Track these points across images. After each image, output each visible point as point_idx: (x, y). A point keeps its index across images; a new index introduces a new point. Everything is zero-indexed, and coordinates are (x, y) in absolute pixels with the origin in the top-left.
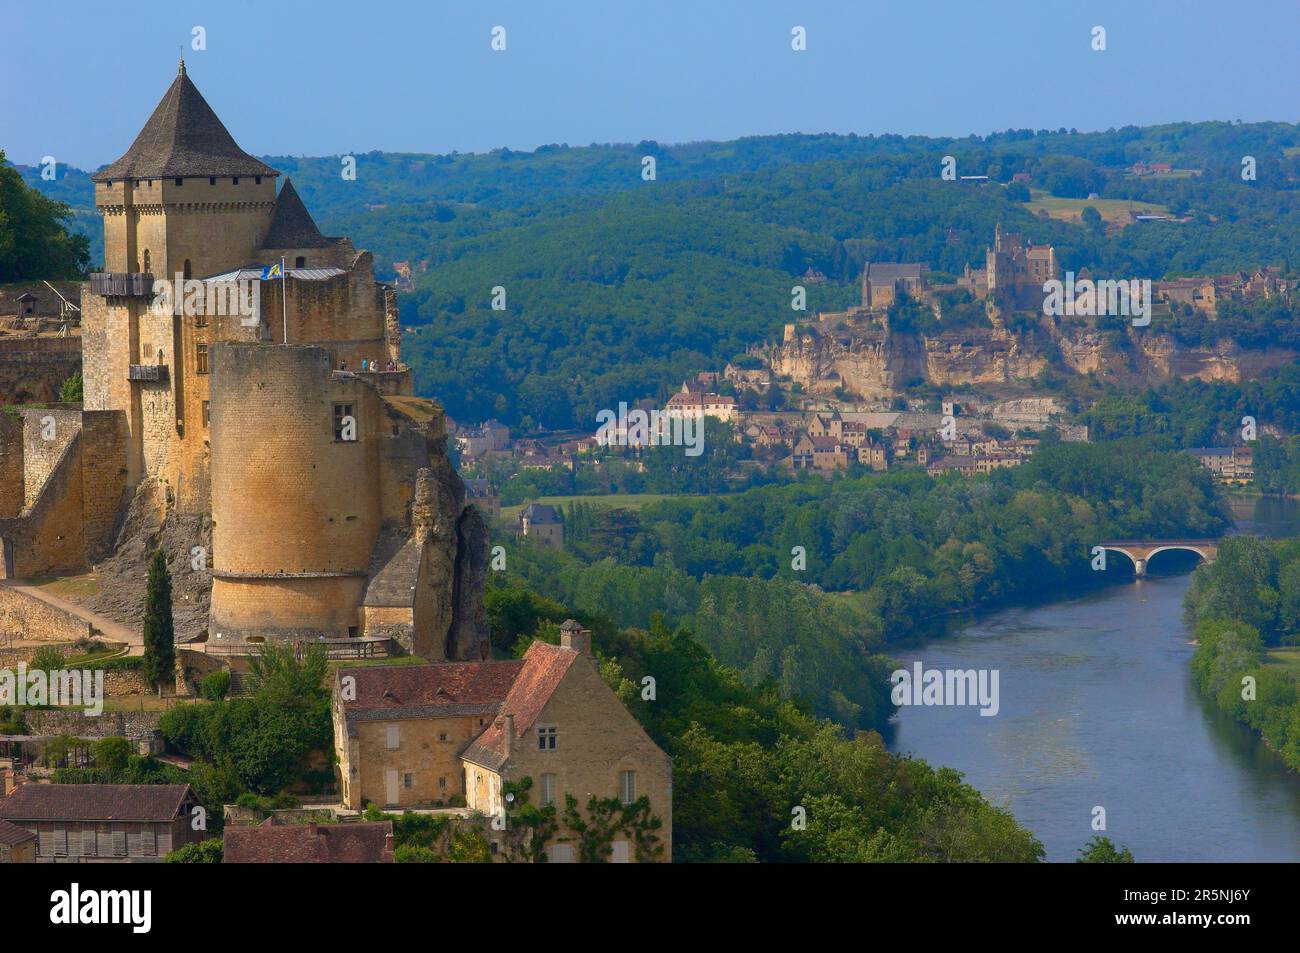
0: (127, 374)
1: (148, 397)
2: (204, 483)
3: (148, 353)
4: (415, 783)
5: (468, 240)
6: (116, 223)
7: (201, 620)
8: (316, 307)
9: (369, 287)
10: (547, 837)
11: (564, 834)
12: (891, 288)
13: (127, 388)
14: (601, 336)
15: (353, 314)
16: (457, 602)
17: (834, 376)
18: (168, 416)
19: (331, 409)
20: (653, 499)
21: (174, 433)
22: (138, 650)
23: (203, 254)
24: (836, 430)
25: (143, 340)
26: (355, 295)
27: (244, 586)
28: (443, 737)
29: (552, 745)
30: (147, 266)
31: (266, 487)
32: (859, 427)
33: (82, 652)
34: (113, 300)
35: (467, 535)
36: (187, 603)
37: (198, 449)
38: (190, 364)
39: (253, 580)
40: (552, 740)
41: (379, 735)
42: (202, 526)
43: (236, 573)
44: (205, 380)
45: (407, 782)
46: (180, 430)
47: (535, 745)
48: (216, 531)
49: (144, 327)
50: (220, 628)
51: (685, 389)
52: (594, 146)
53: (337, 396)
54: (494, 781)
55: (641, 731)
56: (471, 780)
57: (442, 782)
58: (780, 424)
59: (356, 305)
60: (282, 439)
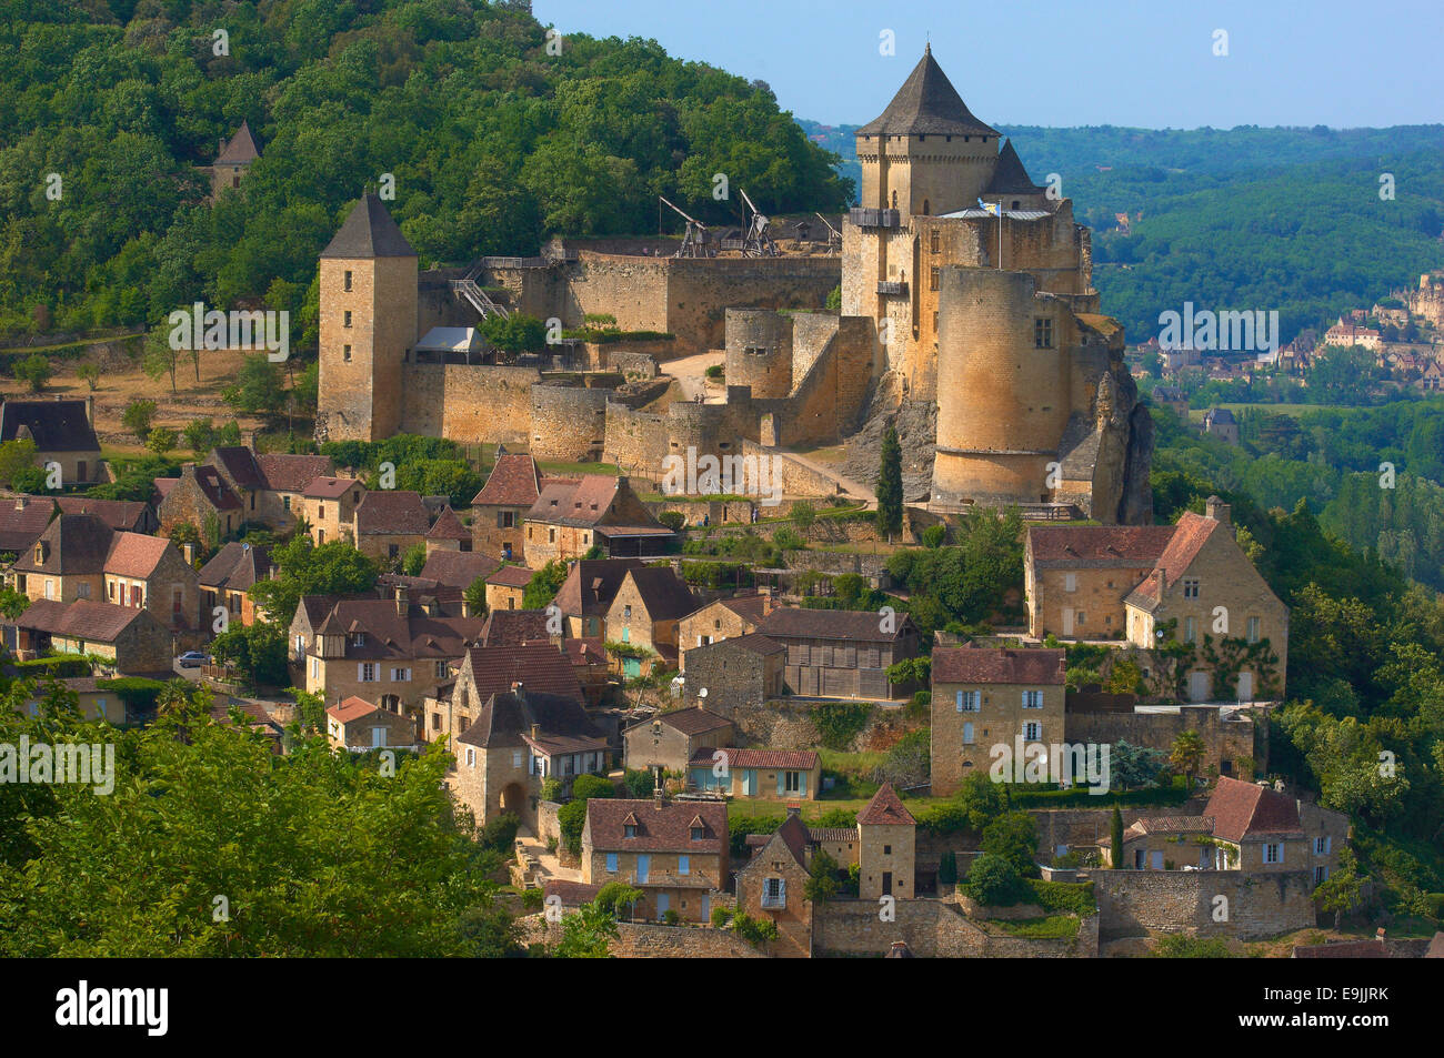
0: (876, 289)
1: (892, 307)
2: (932, 377)
3: (893, 272)
4: (1086, 619)
5: (1175, 198)
6: (871, 170)
7: (926, 485)
8: (1026, 241)
9: (1069, 227)
10: (1188, 666)
11: (1202, 664)
13: (875, 299)
14: (1275, 278)
15: (1056, 247)
16: (1127, 479)
18: (907, 322)
19: (1034, 322)
20: (1310, 409)
21: (911, 336)
22: (874, 506)
23: (938, 196)
25: (889, 262)
26: (1057, 233)
27: (960, 459)
28: (1110, 584)
29: (1195, 594)
30: (895, 204)
31: (980, 382)
33: (830, 506)
34: (867, 230)
35: (1137, 426)
36: (915, 470)
37: (929, 349)
38: (926, 282)
39: (966, 455)
40: (1195, 590)
41: (1061, 581)
42: (929, 409)
43: (954, 448)
44: (936, 297)
45: (1081, 618)
46: (916, 335)
47: (1181, 594)
48: (940, 415)
49: (890, 252)
50: (939, 491)
51: (1340, 323)
52: (1278, 127)
53: (1040, 312)
54: (1148, 621)
55: (1266, 587)
56: (1131, 619)
57: (1108, 620)
58: (1412, 352)
59: (1058, 240)
60: (995, 343)
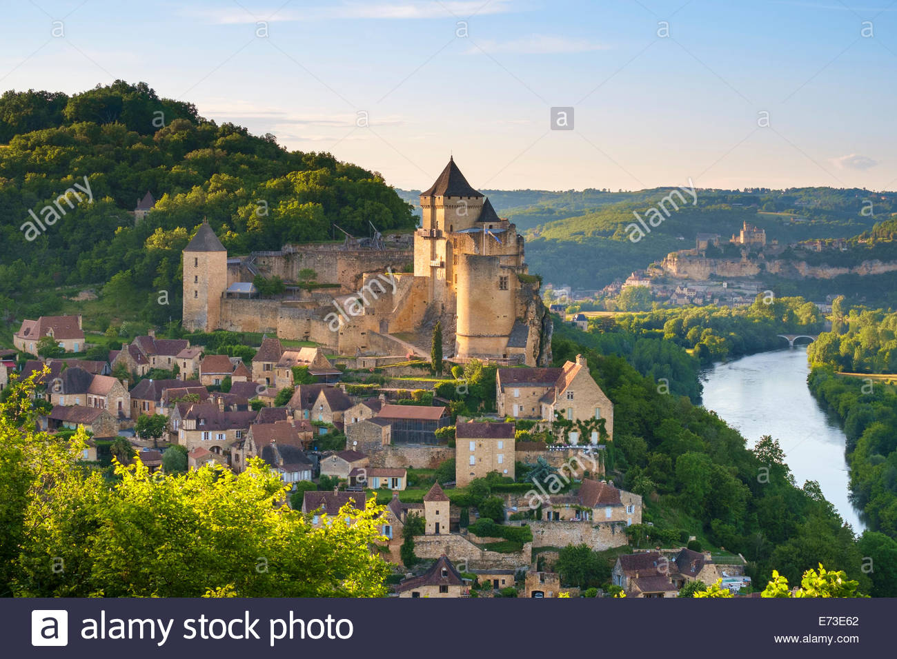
0: (430, 265)
1: (436, 272)
2: (455, 303)
3: (437, 257)
4: (523, 409)
6: (427, 212)
7: (452, 350)
9: (514, 236)
10: (569, 430)
11: (575, 429)
12: (706, 242)
13: (429, 269)
15: (508, 245)
16: (541, 347)
17: (685, 272)
18: (443, 279)
19: (499, 278)
20: (620, 314)
21: (445, 285)
22: (429, 360)
23: (457, 223)
24: (685, 291)
25: (435, 252)
26: (509, 239)
27: (466, 338)
28: (534, 393)
29: (572, 398)
30: (438, 227)
31: (476, 305)
32: (694, 291)
33: (411, 360)
34: (426, 238)
35: (545, 324)
36: (447, 344)
37: (453, 291)
38: (451, 261)
39: (470, 336)
40: (572, 396)
41: (513, 392)
42: (453, 317)
43: (464, 333)
45: (521, 409)
46: (447, 284)
47: (566, 398)
48: (458, 319)
49: (436, 247)
51: (633, 275)
53: (502, 273)
54: (551, 410)
55: (603, 394)
56: (543, 409)
57: (533, 409)
58: (665, 288)
59: (509, 242)
60: (482, 288)
